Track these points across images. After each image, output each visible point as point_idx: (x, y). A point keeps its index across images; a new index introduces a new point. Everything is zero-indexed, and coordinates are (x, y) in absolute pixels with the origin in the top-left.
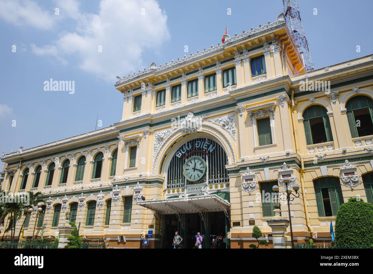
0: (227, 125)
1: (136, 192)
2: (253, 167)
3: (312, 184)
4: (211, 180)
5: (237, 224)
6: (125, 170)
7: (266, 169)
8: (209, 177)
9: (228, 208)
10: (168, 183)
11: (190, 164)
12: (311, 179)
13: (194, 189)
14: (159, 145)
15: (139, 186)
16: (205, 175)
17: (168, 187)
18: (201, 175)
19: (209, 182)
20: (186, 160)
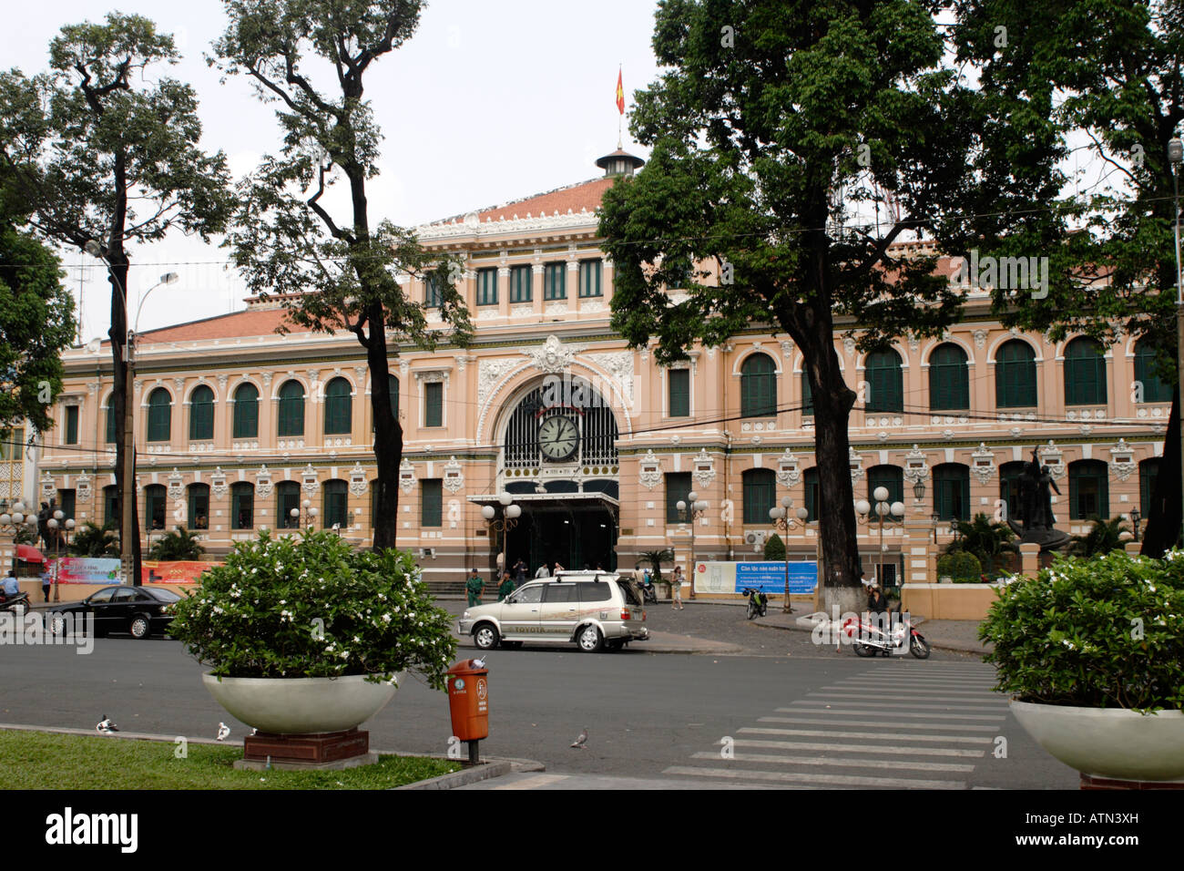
0: (620, 369)
1: (450, 475)
2: (658, 449)
3: (739, 478)
4: (586, 459)
5: (628, 532)
6: (418, 430)
7: (677, 456)
8: (584, 455)
9: (617, 509)
10: (506, 458)
11: (549, 428)
12: (740, 472)
13: (556, 472)
14: (488, 388)
15: (454, 464)
16: (576, 449)
17: (506, 465)
18: (570, 449)
19: (584, 463)
20: (541, 421)
